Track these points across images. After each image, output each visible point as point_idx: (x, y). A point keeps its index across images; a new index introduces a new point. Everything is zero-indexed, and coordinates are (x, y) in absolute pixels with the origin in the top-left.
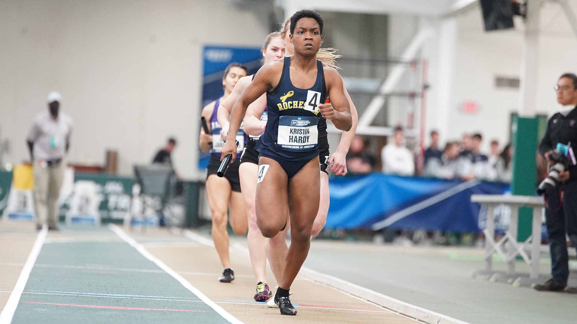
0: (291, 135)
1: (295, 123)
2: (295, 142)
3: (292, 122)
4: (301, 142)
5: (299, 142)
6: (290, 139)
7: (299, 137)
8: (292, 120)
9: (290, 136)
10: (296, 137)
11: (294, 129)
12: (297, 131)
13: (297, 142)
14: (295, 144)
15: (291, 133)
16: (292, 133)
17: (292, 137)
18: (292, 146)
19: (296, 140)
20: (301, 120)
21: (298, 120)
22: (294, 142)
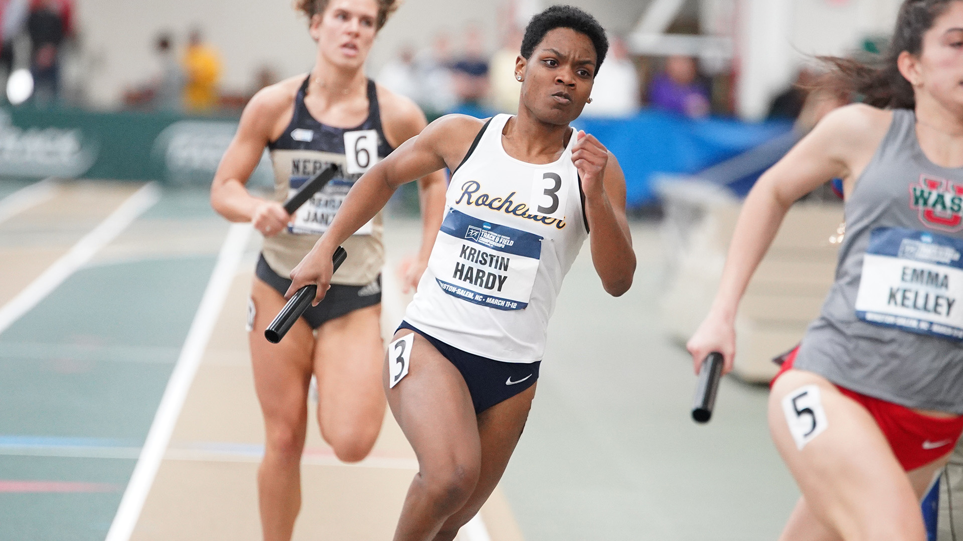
0: (462, 261)
1: (476, 234)
2: (468, 281)
3: (469, 231)
4: (481, 285)
5: (476, 284)
6: (457, 270)
7: (479, 271)
8: (470, 227)
9: (458, 264)
10: (471, 269)
11: (472, 249)
12: (476, 255)
13: (471, 282)
14: (467, 284)
15: (461, 256)
16: (465, 258)
17: (463, 266)
18: (458, 287)
19: (469, 276)
20: (489, 230)
21: (483, 229)
22: (465, 280)
